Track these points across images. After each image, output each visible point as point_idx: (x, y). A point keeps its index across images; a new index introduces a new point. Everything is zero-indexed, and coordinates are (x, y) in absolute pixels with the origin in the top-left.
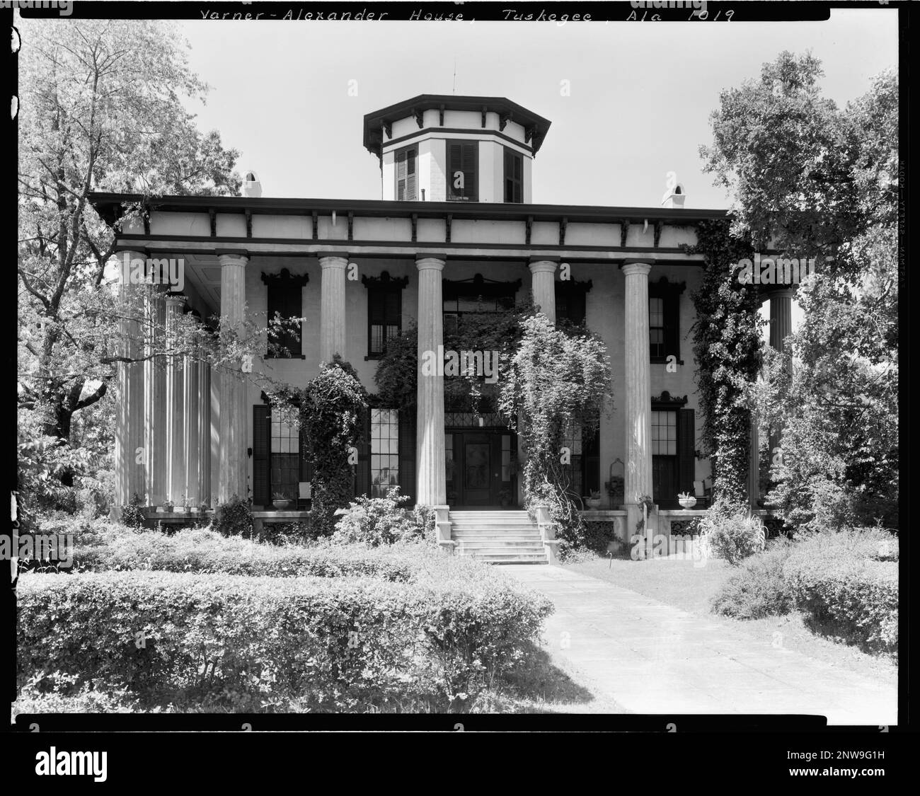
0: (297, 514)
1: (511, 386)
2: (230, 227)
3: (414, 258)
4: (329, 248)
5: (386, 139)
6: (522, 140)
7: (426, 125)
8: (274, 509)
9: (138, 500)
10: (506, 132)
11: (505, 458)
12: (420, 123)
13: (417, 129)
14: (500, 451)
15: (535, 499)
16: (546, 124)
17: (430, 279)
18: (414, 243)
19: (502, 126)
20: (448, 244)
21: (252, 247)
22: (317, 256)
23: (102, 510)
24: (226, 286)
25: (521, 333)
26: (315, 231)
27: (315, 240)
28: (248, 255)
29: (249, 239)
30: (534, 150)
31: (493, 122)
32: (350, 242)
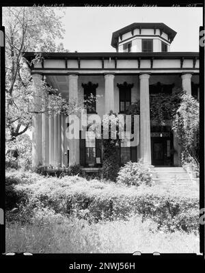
0: (97, 169)
1: (177, 120)
2: (73, 65)
3: (139, 74)
4: (108, 71)
5: (120, 41)
6: (167, 39)
7: (135, 35)
8: (89, 167)
9: (40, 164)
10: (162, 36)
11: (168, 148)
12: (133, 34)
13: (131, 36)
14: (167, 145)
15: (186, 163)
16: (175, 33)
17: (145, 82)
18: (139, 69)
19: (161, 34)
20: (152, 69)
21: (80, 72)
22: (103, 75)
23: (27, 168)
24: (71, 86)
25: (180, 101)
26: (103, 65)
27: (103, 69)
28: (79, 75)
29: (79, 69)
30: (170, 43)
31: (158, 32)
32: (116, 69)
